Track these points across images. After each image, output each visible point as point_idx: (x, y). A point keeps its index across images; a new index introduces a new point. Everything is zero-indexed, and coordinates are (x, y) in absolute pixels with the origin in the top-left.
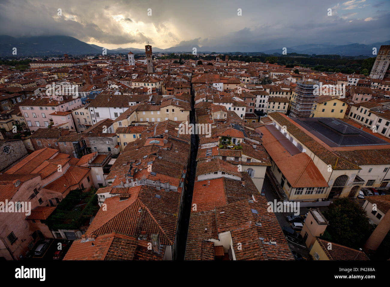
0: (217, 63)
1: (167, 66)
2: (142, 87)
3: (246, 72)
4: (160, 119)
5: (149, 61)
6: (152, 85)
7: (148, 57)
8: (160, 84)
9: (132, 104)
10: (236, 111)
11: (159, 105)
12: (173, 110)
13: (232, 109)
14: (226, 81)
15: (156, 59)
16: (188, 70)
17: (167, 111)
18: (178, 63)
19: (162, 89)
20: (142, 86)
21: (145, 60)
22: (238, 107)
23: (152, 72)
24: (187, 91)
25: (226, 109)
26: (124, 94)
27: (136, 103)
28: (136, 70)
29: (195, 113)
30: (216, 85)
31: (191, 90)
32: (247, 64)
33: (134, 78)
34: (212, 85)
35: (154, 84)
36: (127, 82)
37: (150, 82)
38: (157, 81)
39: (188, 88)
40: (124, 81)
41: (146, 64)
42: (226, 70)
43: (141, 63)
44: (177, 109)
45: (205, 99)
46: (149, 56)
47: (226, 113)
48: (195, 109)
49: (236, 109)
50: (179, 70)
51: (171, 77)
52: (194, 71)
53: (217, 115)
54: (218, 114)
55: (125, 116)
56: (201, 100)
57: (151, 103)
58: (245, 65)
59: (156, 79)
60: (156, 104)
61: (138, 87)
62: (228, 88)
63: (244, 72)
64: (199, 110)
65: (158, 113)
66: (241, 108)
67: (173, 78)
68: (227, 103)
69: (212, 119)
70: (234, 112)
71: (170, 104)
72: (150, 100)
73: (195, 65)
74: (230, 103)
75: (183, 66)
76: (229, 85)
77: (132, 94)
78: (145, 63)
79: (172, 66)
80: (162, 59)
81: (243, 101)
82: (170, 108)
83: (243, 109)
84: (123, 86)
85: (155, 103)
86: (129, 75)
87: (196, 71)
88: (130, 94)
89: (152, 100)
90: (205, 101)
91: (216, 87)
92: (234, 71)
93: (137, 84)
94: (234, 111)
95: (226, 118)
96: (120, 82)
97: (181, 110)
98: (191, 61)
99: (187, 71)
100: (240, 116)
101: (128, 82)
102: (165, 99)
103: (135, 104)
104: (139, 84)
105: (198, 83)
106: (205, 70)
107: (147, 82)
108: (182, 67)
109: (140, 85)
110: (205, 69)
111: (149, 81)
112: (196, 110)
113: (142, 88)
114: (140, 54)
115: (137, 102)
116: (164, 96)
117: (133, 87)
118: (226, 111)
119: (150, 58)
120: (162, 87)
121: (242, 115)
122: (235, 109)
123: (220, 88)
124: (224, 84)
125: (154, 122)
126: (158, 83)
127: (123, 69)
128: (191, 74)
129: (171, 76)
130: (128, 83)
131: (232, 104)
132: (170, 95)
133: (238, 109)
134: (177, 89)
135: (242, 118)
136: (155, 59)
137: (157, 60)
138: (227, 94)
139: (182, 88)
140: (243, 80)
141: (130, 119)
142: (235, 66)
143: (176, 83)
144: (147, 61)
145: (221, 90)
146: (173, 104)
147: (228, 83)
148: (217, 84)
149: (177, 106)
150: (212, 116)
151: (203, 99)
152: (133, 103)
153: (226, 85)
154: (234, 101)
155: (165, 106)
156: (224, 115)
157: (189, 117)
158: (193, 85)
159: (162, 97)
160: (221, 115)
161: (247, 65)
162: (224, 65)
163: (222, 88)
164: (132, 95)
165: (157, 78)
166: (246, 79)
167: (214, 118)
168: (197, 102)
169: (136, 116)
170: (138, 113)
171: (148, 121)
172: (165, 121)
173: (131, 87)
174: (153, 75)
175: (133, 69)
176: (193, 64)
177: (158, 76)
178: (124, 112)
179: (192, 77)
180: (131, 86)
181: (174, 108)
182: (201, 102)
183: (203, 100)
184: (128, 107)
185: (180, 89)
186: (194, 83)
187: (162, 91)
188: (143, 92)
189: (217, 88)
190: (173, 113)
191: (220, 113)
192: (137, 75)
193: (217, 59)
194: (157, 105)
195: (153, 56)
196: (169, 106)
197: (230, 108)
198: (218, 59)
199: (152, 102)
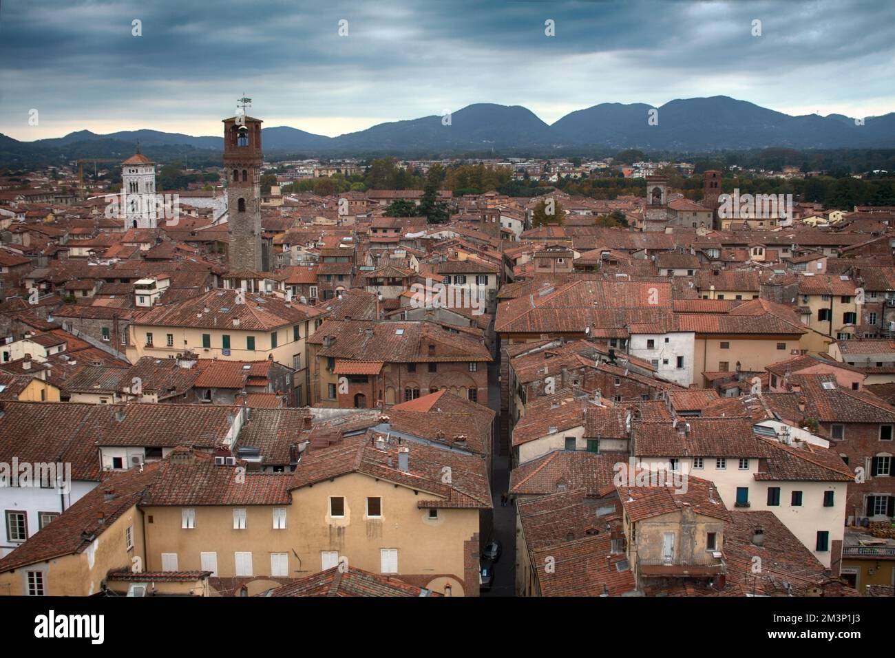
0: (652, 215)
1: (348, 235)
2: (188, 356)
3: (831, 269)
4: (285, 558)
5: (241, 201)
6: (251, 346)
7: (236, 179)
8: (297, 338)
9: (118, 462)
10: (784, 512)
11: (287, 470)
12: (374, 506)
13: (758, 500)
14: (714, 325)
15: (286, 191)
16: (474, 257)
17: (338, 507)
18: (413, 215)
19: (312, 368)
20: (188, 347)
21: (221, 199)
22: (797, 487)
23: (255, 264)
24: (469, 383)
25: (717, 497)
26: (76, 398)
27: (143, 451)
28: (157, 254)
29: (519, 525)
30: (651, 343)
31: (489, 373)
32: (837, 216)
33: (147, 303)
34: (623, 347)
35: (263, 343)
36: (101, 324)
37: (240, 329)
38: (282, 321)
39: (473, 368)
40: (86, 322)
41: (224, 220)
42: (710, 253)
43: (193, 214)
44: (398, 501)
45: (577, 432)
46: (240, 178)
47: (719, 526)
48: (515, 495)
49: (786, 496)
50: (419, 258)
51: (367, 299)
52: (510, 262)
53: (656, 540)
54: (662, 529)
55: (72, 533)
56: (555, 441)
57: (239, 455)
58: (824, 223)
59: (275, 306)
60: (264, 466)
61: (165, 355)
62: (724, 365)
63: (820, 265)
64: (544, 505)
65: (280, 520)
66: (813, 496)
67: (383, 301)
68: (721, 461)
69: (625, 562)
70: (770, 515)
71: (357, 461)
72: (230, 439)
73: (516, 227)
74: (744, 463)
75: (445, 233)
76: (732, 343)
77: (124, 399)
78: (215, 216)
79: (380, 233)
80: (316, 193)
81: (825, 444)
82: (356, 490)
83: (829, 500)
84: (80, 350)
85: (259, 460)
86: (121, 282)
87: (524, 259)
88: (110, 401)
89: (242, 436)
90: (581, 444)
91: (649, 355)
92: (762, 258)
93: (160, 340)
94: (773, 509)
95: (717, 554)
96: (60, 328)
97: (422, 506)
98: (493, 201)
99: (467, 261)
100: (810, 543)
101: (110, 324)
102: (327, 432)
103: (135, 460)
104: (170, 336)
105: (535, 335)
106: (577, 255)
107: (223, 326)
108: (436, 236)
109: (178, 344)
110: (581, 250)
111: (236, 323)
112: (521, 502)
113: (186, 365)
114: (189, 166)
115: (153, 451)
116: (317, 412)
117: (133, 357)
118: (720, 512)
119: (249, 190)
120: (313, 360)
121: (822, 537)
122: (774, 498)
123: (673, 363)
124: (702, 342)
125: (248, 579)
126: (285, 338)
127: (85, 252)
128: (492, 280)
129: (371, 290)
130: (105, 332)
131: (754, 467)
132: (356, 405)
133: (797, 499)
134: (403, 370)
135: (825, 559)
136: (275, 190)
137: (293, 198)
138: (719, 402)
139: (432, 367)
140: (815, 313)
141: (98, 554)
142: (767, 232)
143: (400, 332)
144: (229, 206)
145: (684, 377)
146: (372, 470)
147: (725, 338)
148: (659, 341)
149: (398, 482)
150: (623, 544)
151: (569, 434)
152: (125, 455)
153: (714, 345)
154: (767, 443)
155: (322, 481)
156: (701, 541)
157: (477, 549)
158: (508, 348)
159: (308, 421)
160: (686, 534)
161: (837, 228)
162: (695, 225)
163: (688, 363)
164: (122, 405)
165: (282, 302)
166: (839, 309)
167: (638, 560)
168: (528, 452)
169: (135, 538)
170: (151, 520)
171: (208, 574)
172: (317, 577)
173: (121, 357)
174: (262, 284)
175: (145, 248)
176: (505, 220)
177: (290, 293)
178: (67, 507)
179: (500, 300)
180: (122, 350)
181: (383, 491)
182: (553, 455)
183: (570, 441)
184: (90, 480)
185: (426, 368)
186: (509, 335)
187: (308, 380)
188: (194, 388)
189: (656, 362)
190: (370, 523)
191: (675, 528)
192: (163, 285)
193: (650, 189)
194: (271, 470)
195: (268, 172)
196: (352, 478)
197: (742, 493)
198: (657, 193)
199: (242, 450)
